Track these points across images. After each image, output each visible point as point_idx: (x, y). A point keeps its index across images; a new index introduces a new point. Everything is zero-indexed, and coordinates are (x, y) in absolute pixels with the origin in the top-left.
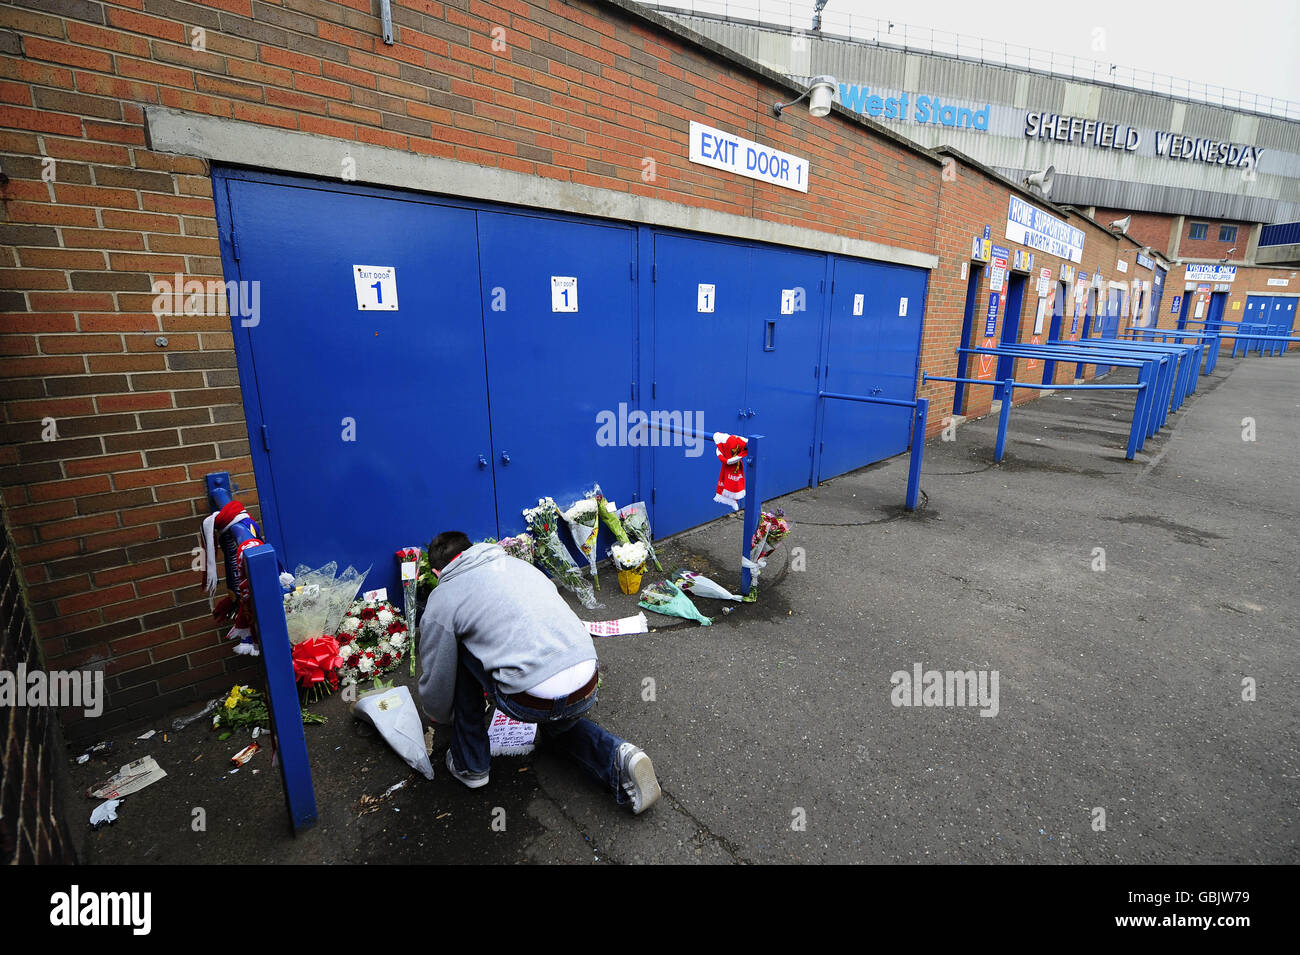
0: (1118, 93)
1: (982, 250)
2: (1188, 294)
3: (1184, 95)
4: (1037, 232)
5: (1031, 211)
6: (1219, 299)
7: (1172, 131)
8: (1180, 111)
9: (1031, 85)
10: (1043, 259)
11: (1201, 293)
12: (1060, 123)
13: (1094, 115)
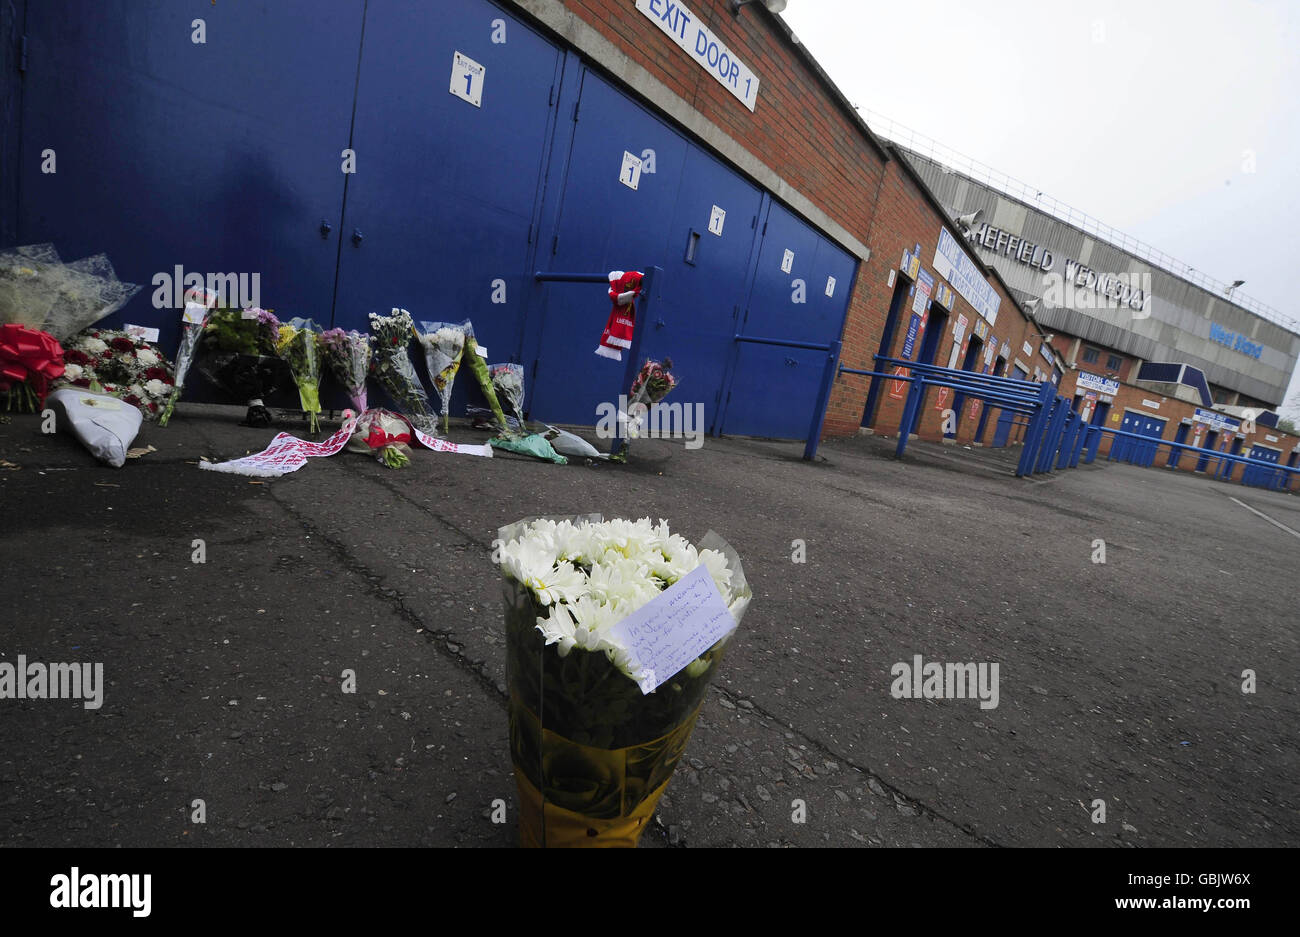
0: (1041, 218)
1: (910, 265)
2: (1078, 398)
3: (1093, 232)
4: (960, 276)
5: (958, 251)
6: (1102, 409)
7: (1080, 261)
8: (1088, 245)
9: (970, 192)
10: (963, 304)
11: (1088, 400)
12: (989, 232)
13: (1018, 231)
